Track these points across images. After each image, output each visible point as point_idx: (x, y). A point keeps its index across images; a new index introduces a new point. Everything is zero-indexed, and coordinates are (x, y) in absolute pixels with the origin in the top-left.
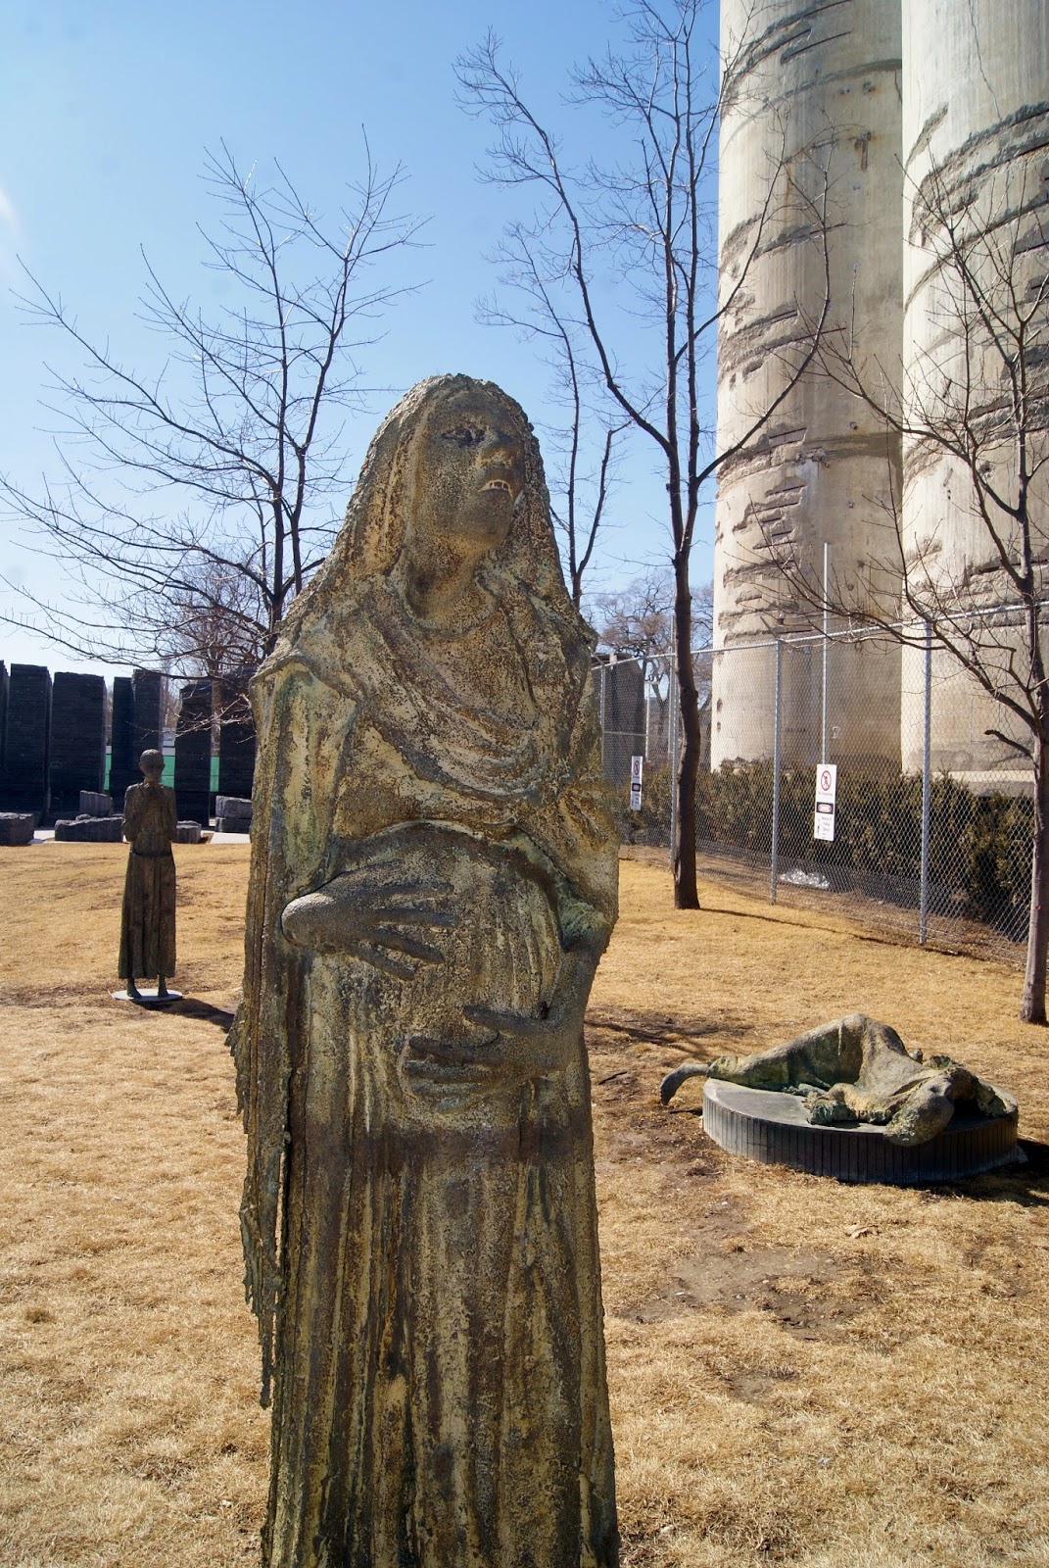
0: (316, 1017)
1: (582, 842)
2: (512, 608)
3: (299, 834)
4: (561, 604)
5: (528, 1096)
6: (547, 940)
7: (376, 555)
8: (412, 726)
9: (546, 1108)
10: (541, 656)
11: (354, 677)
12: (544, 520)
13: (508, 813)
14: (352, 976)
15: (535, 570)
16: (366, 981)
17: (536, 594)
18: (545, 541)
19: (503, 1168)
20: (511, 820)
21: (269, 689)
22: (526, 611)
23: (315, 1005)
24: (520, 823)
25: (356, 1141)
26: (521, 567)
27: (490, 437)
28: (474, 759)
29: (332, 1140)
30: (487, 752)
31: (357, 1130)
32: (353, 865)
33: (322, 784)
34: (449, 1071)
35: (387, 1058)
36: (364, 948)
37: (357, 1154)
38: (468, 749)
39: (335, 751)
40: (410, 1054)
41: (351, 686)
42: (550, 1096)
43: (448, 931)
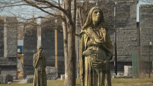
0: (86, 61)
2: (101, 27)
7: (89, 23)
8: (93, 37)
13: (101, 44)
14: (88, 57)
21: (81, 34)
25: (89, 71)
26: (102, 23)
27: (98, 13)
28: (98, 40)
29: (87, 71)
30: (99, 39)
31: (89, 70)
32: (88, 49)
33: (86, 42)
34: (96, 65)
35: (91, 64)
36: (89, 55)
37: (89, 72)
38: (97, 39)
39: (86, 40)
40: (93, 63)
41: (88, 34)
42: (106, 68)
43: (96, 53)
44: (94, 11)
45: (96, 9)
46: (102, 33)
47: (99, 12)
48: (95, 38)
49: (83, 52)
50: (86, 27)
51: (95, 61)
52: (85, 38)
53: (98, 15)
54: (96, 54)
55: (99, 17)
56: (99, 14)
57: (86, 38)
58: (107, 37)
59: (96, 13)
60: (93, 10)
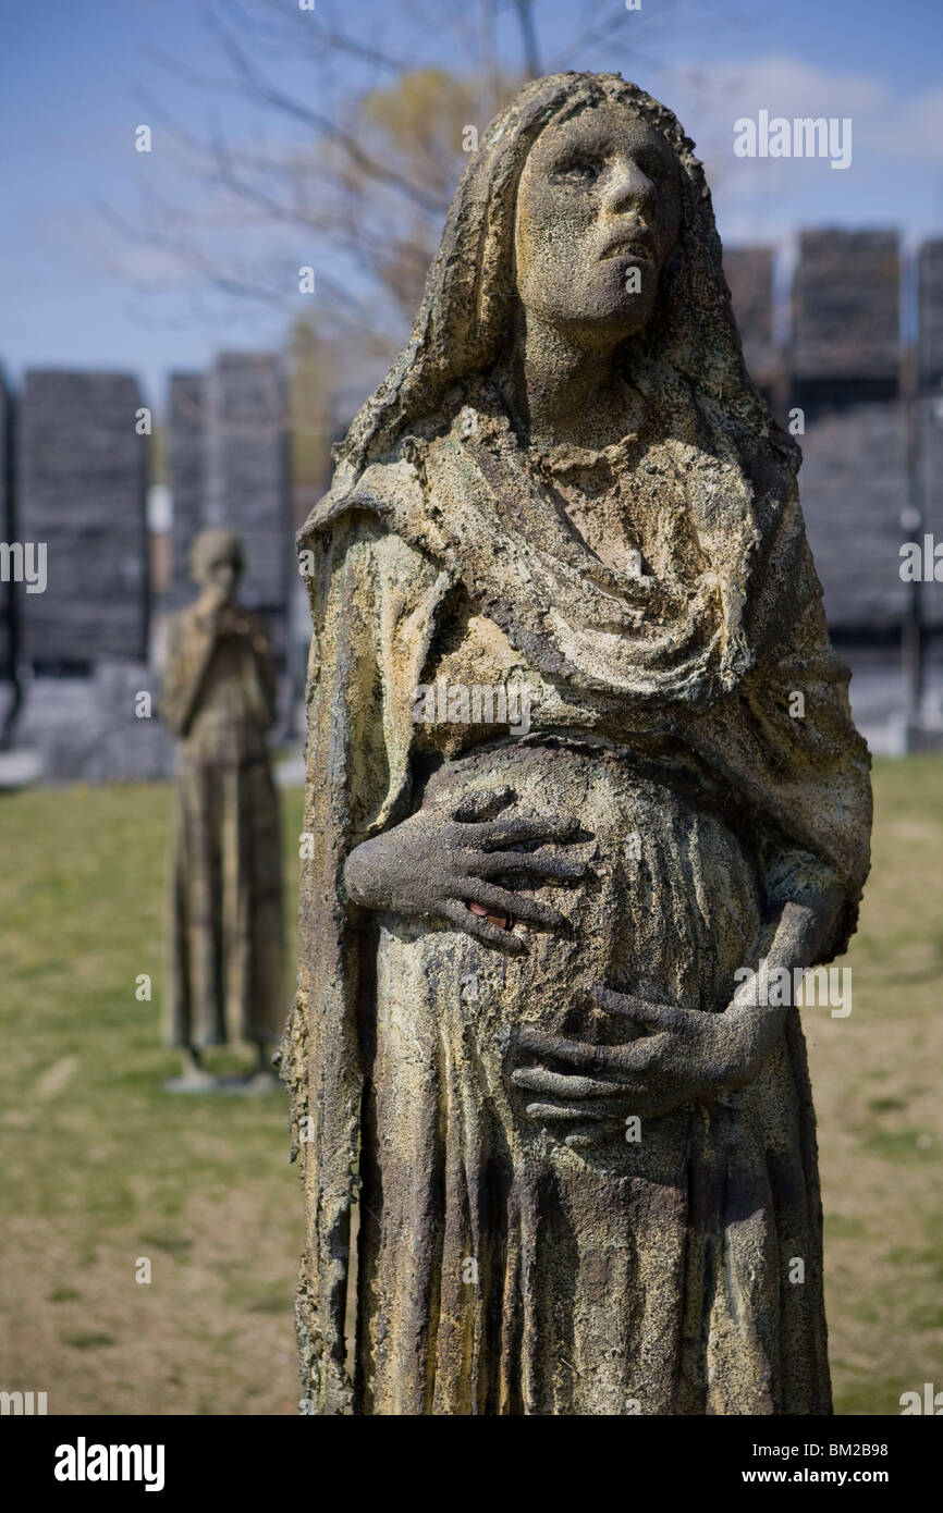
0: (397, 1010)
1: (795, 759)
2: (669, 416)
3: (371, 751)
4: (742, 405)
5: (700, 1127)
6: (732, 904)
7: (466, 351)
8: (521, 596)
9: (730, 1150)
10: (711, 488)
11: (441, 527)
12: (711, 284)
13: (661, 716)
14: (440, 948)
15: (701, 359)
16: (459, 953)
17: (707, 393)
18: (715, 313)
19: (663, 1232)
20: (666, 727)
21: (324, 543)
22: (688, 420)
23: (395, 992)
24: (680, 730)
25: (451, 1182)
26: (682, 353)
27: (620, 177)
28: (609, 641)
29: (418, 1182)
30: (628, 630)
31: (451, 1167)
32: (445, 794)
33: (399, 679)
34: (576, 1082)
35: (490, 1063)
36: (455, 908)
37: (452, 1200)
38: (600, 627)
39: (417, 633)
40: (523, 1054)
41: (436, 539)
42: (738, 1132)
43: (570, 883)
44: (554, 140)
45: (577, 110)
46: (684, 532)
47: (643, 160)
48: (569, 611)
49: (359, 854)
50: (405, 426)
51: (546, 1020)
52: (387, 599)
53: (621, 206)
54: (565, 902)
55: (639, 243)
56: (642, 184)
57: (404, 612)
58: (769, 596)
59: (584, 162)
60: (532, 130)
